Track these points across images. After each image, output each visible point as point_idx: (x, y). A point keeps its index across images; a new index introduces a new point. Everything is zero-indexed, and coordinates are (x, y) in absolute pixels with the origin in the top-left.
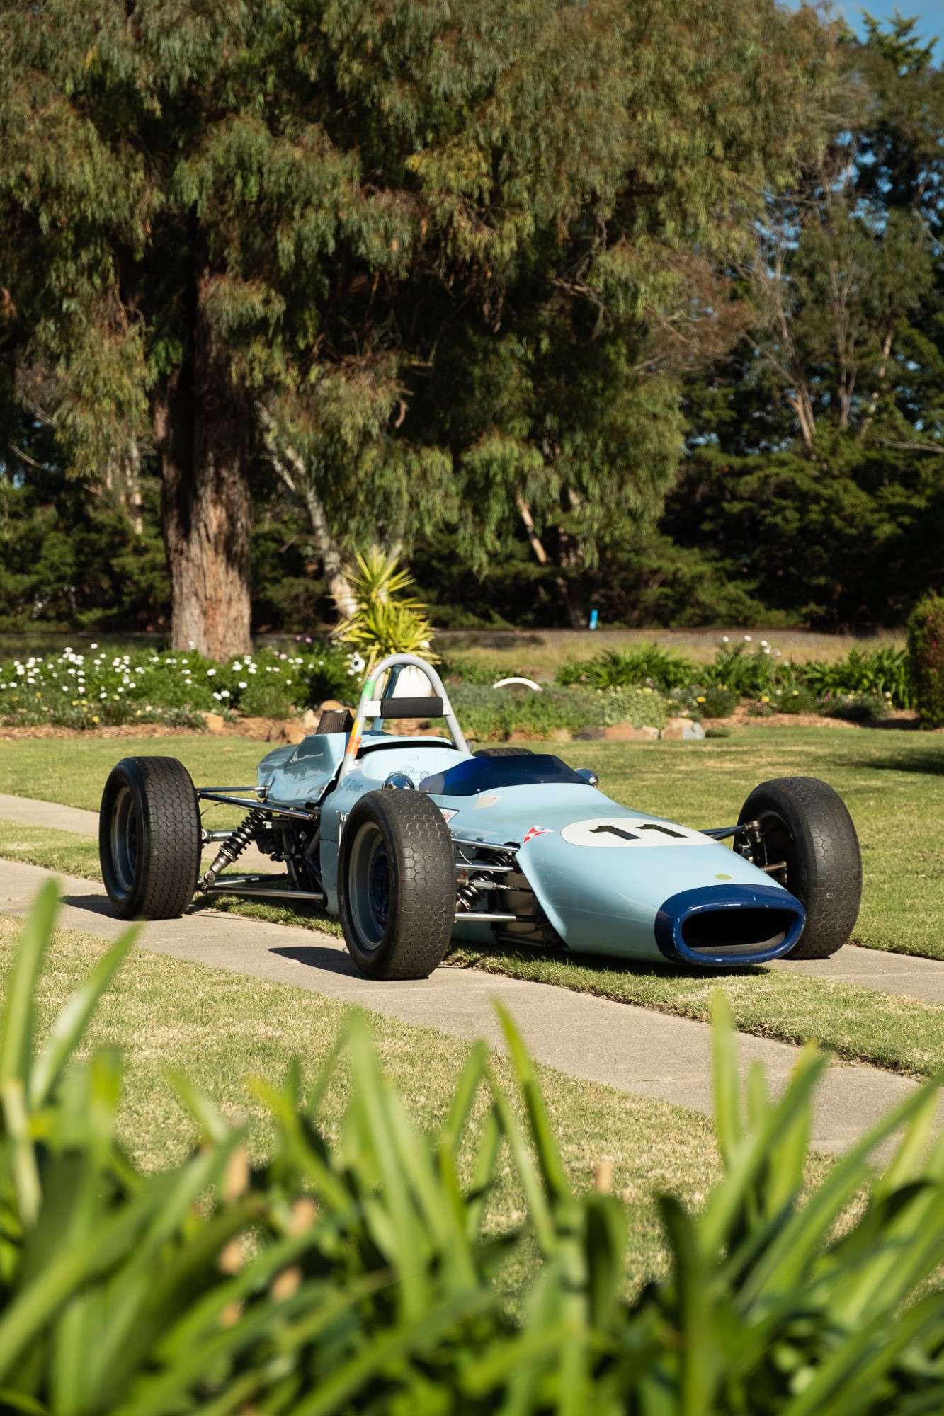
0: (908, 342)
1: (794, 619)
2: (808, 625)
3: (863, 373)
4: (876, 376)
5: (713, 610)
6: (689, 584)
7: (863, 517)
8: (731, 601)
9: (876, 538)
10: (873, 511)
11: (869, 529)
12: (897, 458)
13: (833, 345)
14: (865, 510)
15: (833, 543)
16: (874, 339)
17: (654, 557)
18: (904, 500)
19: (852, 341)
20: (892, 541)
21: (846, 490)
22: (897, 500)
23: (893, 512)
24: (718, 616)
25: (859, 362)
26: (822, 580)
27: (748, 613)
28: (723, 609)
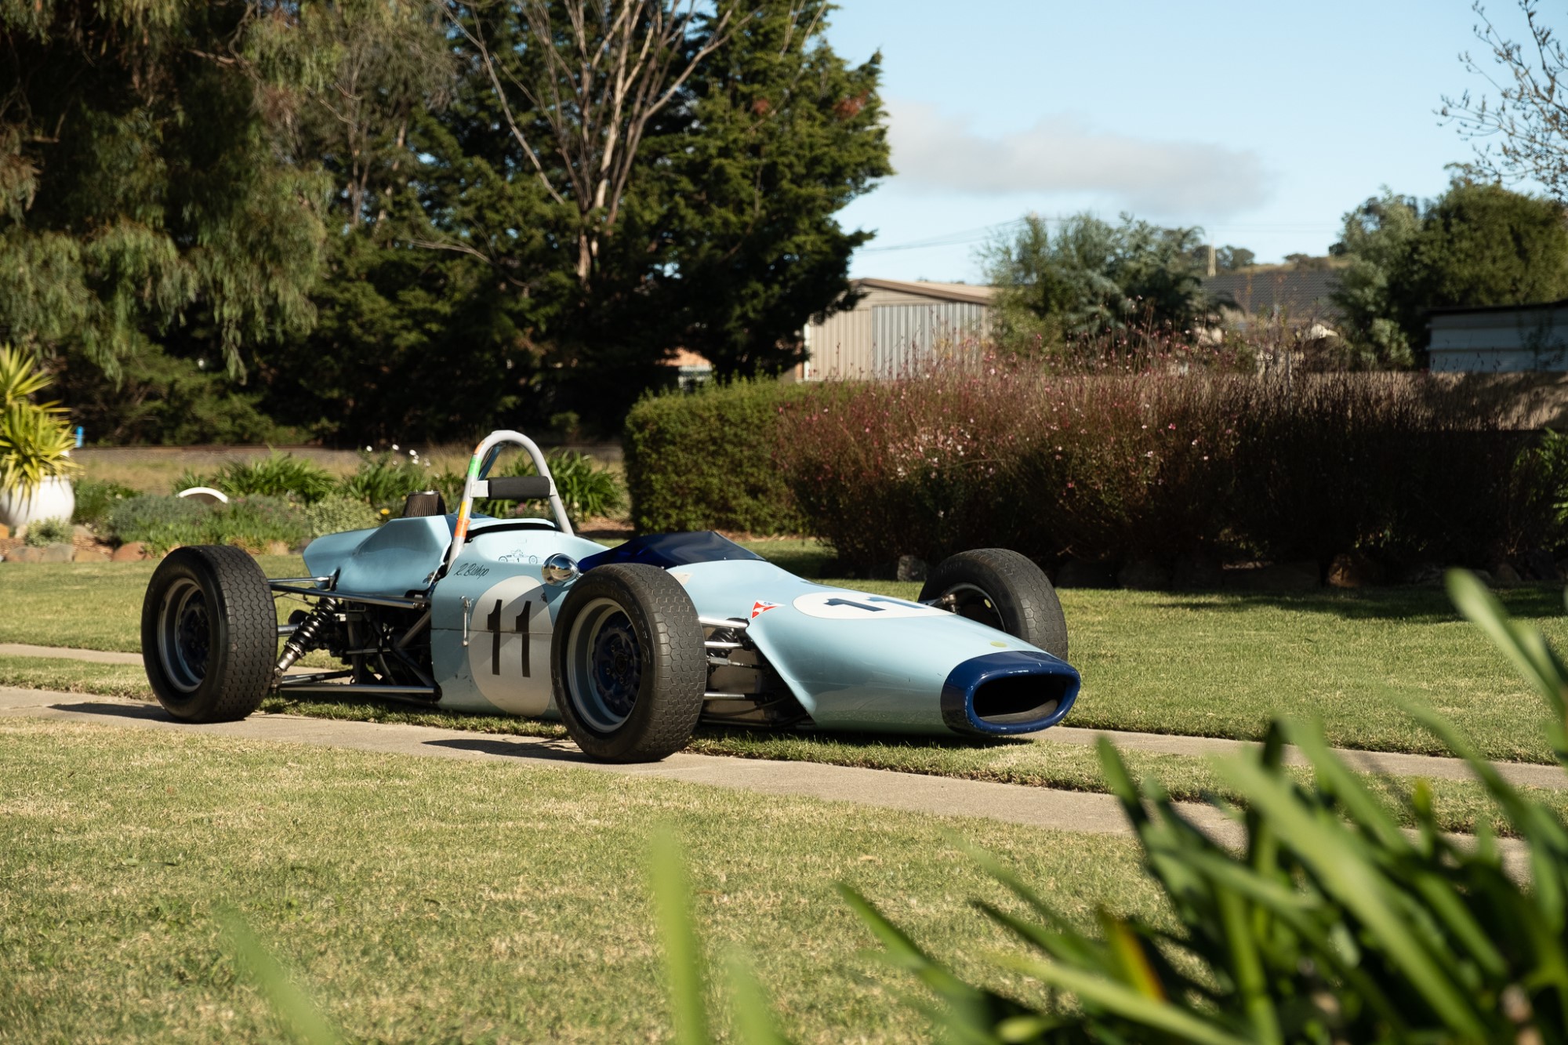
0: (427, 133)
1: (304, 437)
2: (320, 442)
3: (376, 166)
4: (390, 169)
5: (213, 427)
6: (187, 397)
7: (383, 324)
8: (234, 417)
9: (397, 347)
10: (394, 317)
11: (389, 337)
12: (417, 259)
13: (344, 135)
14: (385, 315)
15: (346, 353)
16: (388, 130)
17: (143, 368)
18: (428, 305)
19: (365, 131)
20: (413, 350)
21: (364, 295)
22: (420, 305)
23: (418, 318)
24: (217, 434)
25: (372, 154)
26: (335, 394)
27: (257, 430)
28: (226, 425)
